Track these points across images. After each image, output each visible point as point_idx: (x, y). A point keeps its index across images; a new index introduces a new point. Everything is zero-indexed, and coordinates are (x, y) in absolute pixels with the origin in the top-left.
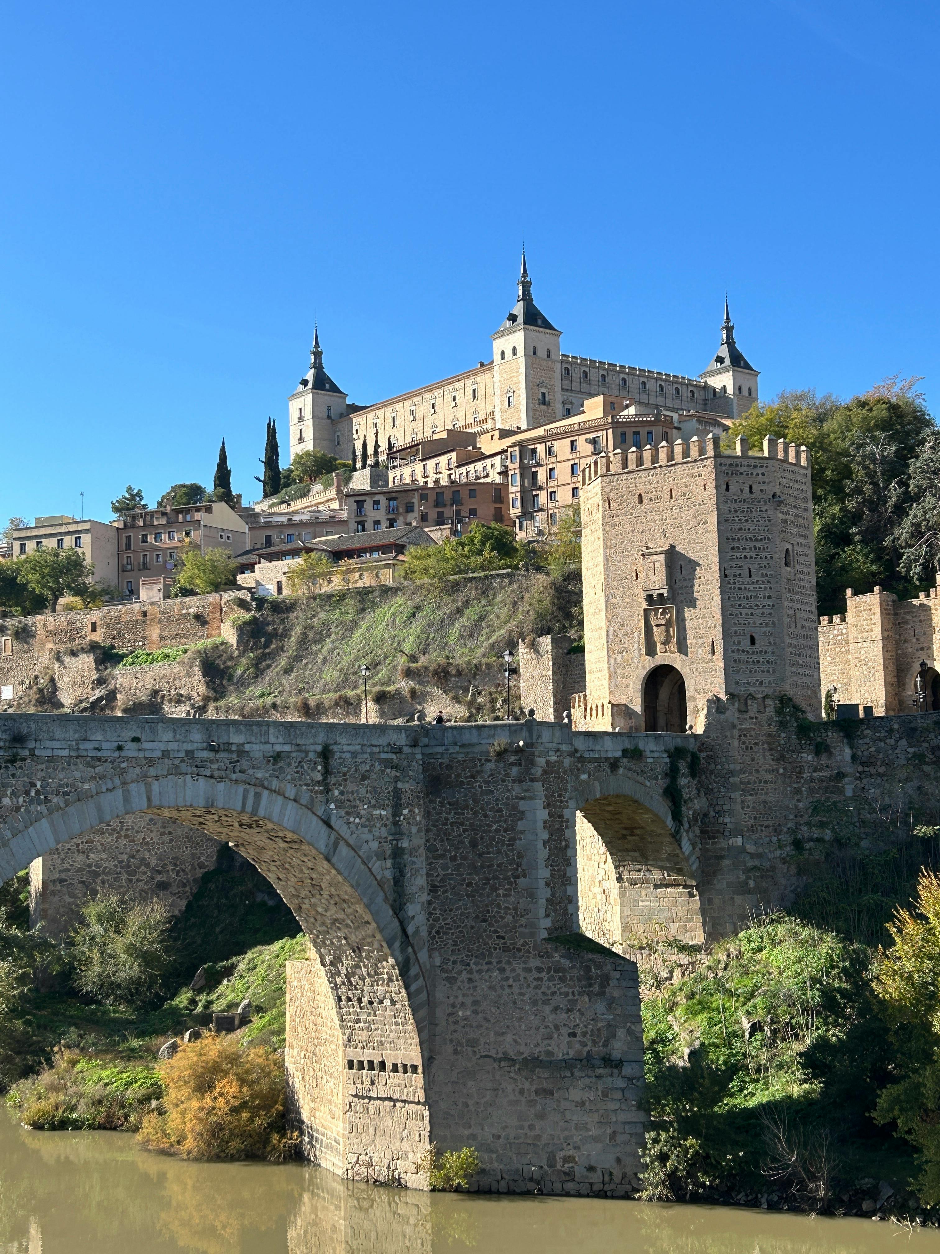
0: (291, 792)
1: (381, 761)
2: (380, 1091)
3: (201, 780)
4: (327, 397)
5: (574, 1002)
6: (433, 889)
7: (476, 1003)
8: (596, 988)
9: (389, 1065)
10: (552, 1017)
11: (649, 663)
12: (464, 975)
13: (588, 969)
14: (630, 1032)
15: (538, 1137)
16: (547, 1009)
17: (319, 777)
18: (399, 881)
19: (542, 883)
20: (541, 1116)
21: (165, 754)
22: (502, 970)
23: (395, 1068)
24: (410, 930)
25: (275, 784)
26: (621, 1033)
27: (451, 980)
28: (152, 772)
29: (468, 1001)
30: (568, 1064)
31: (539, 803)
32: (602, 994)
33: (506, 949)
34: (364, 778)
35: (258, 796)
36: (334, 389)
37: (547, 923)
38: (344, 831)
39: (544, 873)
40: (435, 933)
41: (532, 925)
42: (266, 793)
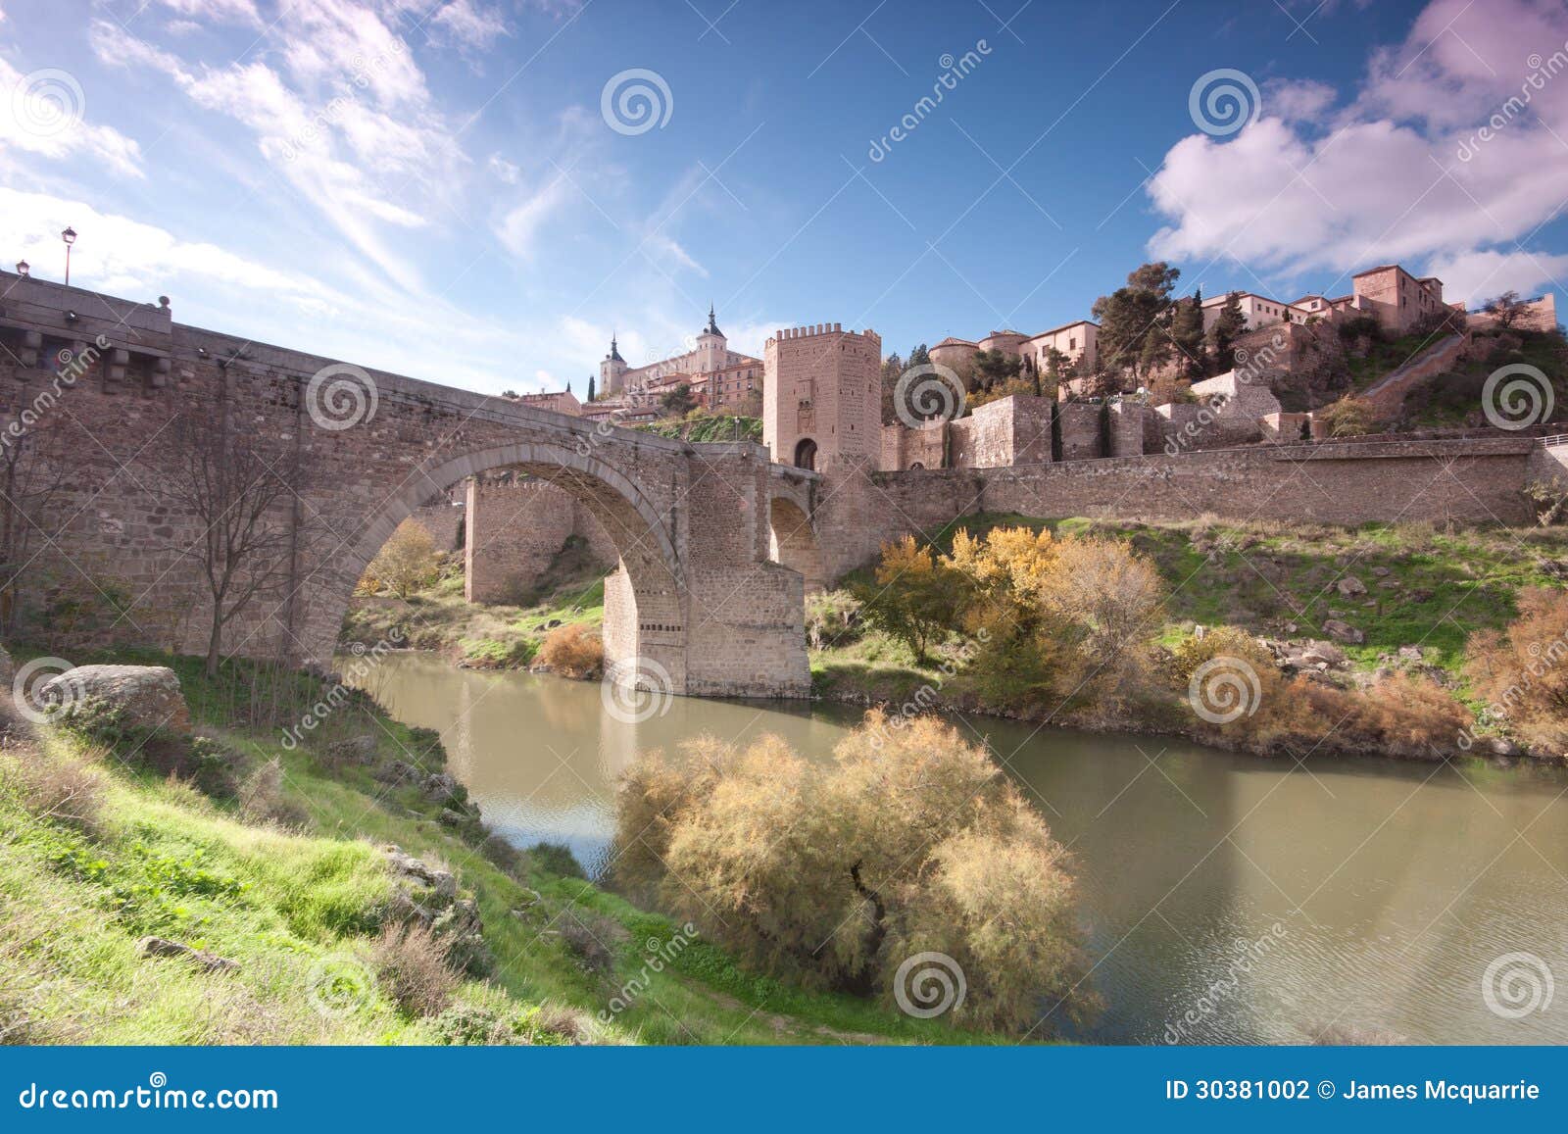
0: (616, 466)
1: (667, 458)
2: (657, 641)
3: (564, 451)
4: (618, 364)
5: (769, 594)
6: (692, 532)
7: (714, 594)
8: (781, 587)
9: (664, 627)
10: (756, 602)
11: (799, 438)
12: (708, 580)
13: (777, 577)
14: (798, 610)
15: (745, 665)
16: (754, 598)
17: (632, 461)
18: (674, 526)
19: (753, 531)
20: (748, 654)
21: (543, 430)
22: (729, 577)
23: (668, 629)
24: (679, 553)
25: (607, 459)
26: (793, 610)
27: (701, 582)
28: (534, 439)
29: (710, 593)
30: (763, 628)
31: (753, 487)
32: (783, 590)
33: (731, 565)
34: (657, 465)
35: (597, 466)
36: (621, 360)
37: (755, 552)
38: (646, 494)
39: (755, 525)
40: (693, 555)
41: (748, 553)
42: (601, 465)
